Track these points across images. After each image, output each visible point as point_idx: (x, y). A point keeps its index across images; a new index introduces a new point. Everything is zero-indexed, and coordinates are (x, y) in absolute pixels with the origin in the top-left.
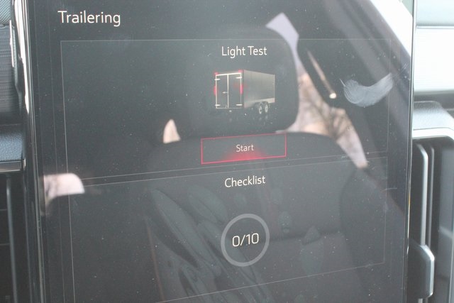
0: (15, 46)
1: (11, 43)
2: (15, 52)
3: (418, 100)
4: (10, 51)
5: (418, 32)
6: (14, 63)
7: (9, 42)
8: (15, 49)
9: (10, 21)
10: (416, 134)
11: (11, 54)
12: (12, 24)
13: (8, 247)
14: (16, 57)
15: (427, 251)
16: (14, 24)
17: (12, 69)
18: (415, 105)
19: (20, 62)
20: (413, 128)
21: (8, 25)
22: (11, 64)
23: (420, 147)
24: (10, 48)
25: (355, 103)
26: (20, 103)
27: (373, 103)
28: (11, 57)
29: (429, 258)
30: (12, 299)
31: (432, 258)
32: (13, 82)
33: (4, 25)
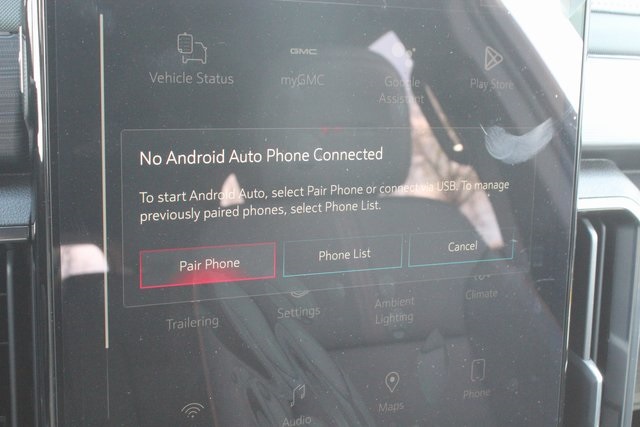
0: (26, 63)
1: (20, 58)
2: (26, 71)
3: (586, 158)
4: (19, 70)
5: (590, 62)
6: (24, 88)
7: (18, 56)
8: (26, 67)
9: (21, 28)
10: (583, 205)
11: (19, 74)
12: (23, 32)
13: (7, 347)
14: (26, 79)
15: (592, 367)
16: (26, 32)
17: (21, 96)
18: (582, 163)
19: (32, 87)
20: (579, 196)
21: (17, 32)
22: (19, 88)
23: (587, 222)
24: (19, 66)
25: (499, 158)
26: (31, 145)
27: (525, 160)
28: (19, 79)
29: (595, 378)
30: (9, 421)
31: (599, 377)
32: (21, 114)
33: (11, 33)
